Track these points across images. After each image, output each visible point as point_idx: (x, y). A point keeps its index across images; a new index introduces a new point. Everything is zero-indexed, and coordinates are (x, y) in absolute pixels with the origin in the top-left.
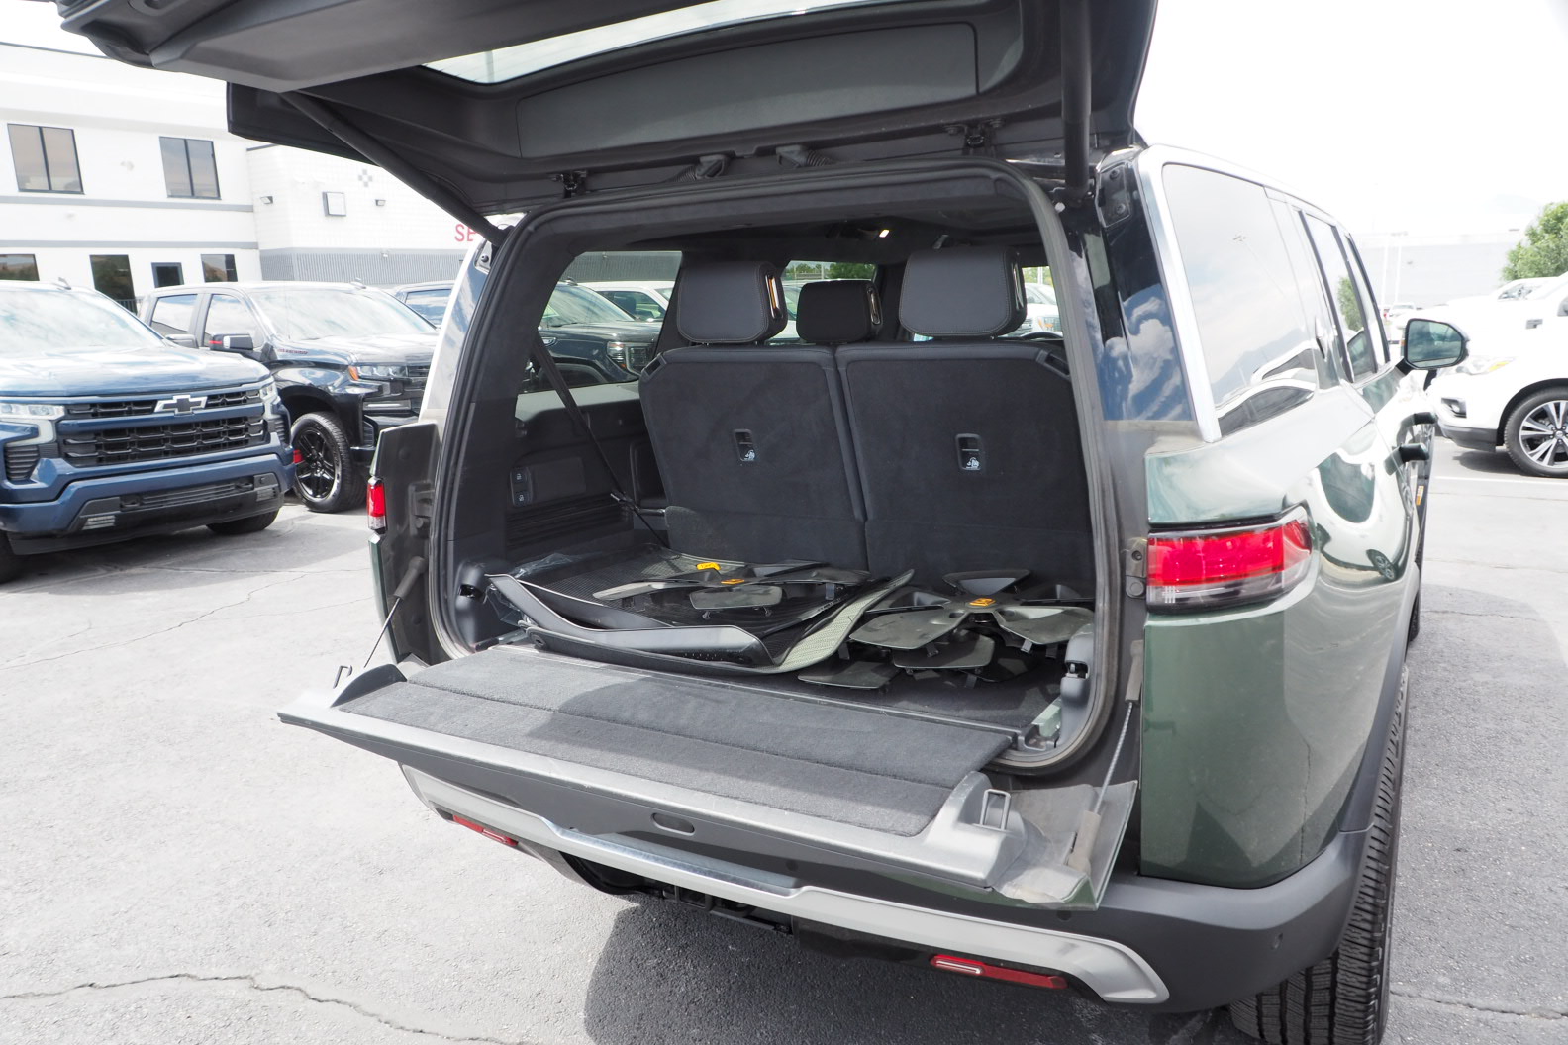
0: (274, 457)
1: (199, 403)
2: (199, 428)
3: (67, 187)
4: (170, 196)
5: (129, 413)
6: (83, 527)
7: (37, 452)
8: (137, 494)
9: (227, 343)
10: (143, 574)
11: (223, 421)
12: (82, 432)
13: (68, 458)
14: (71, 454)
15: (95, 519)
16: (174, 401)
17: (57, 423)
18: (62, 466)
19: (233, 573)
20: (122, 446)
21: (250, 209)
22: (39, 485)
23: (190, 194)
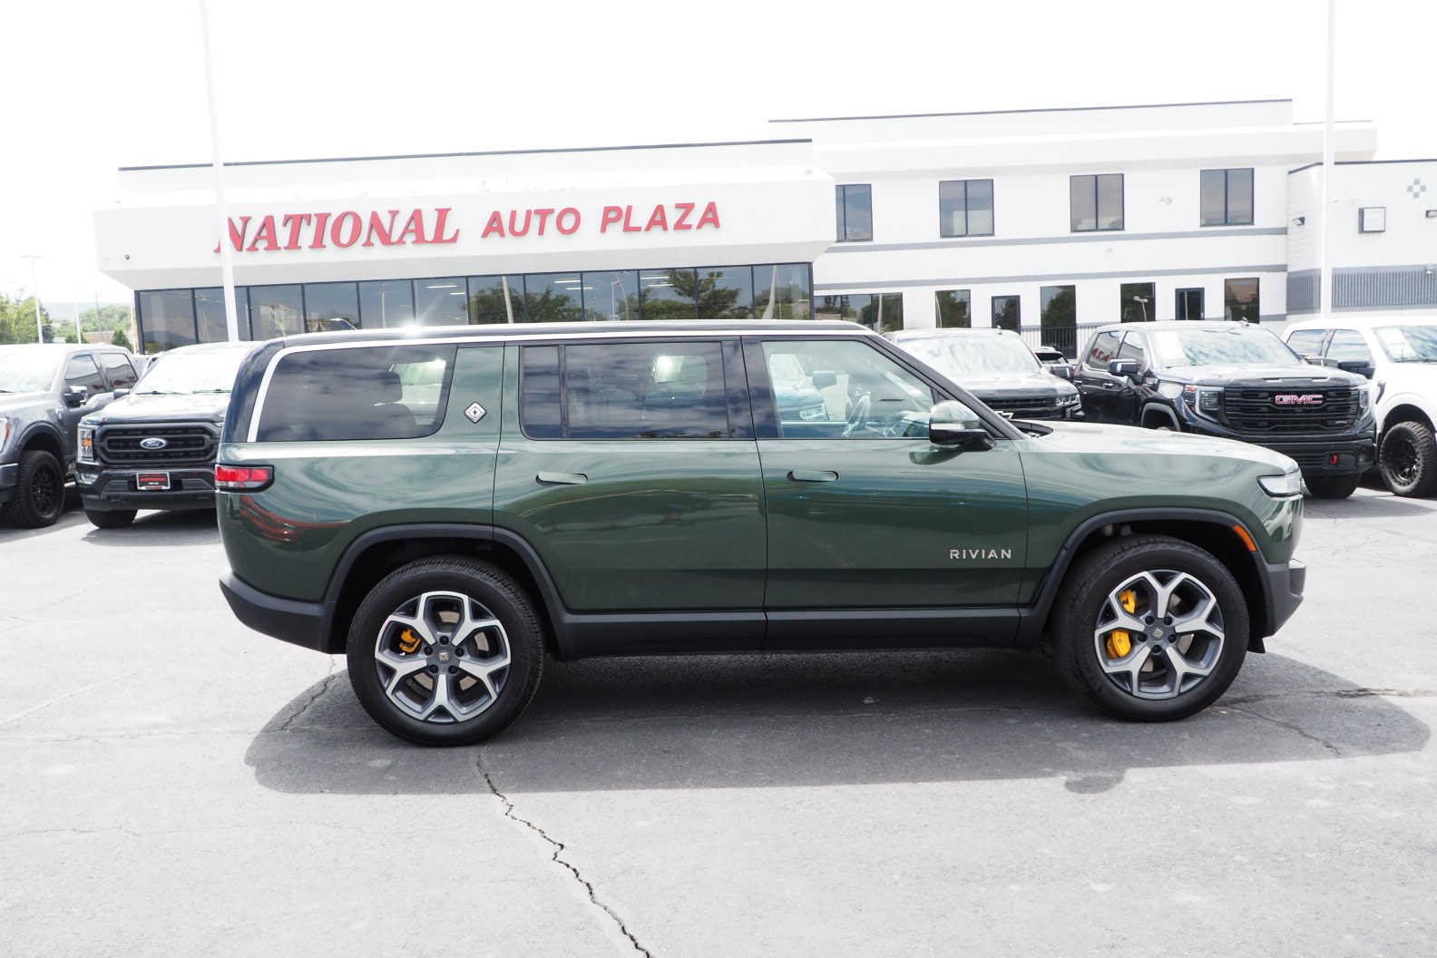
3: (1111, 224)
4: (1202, 226)
21: (1284, 231)
23: (1223, 222)
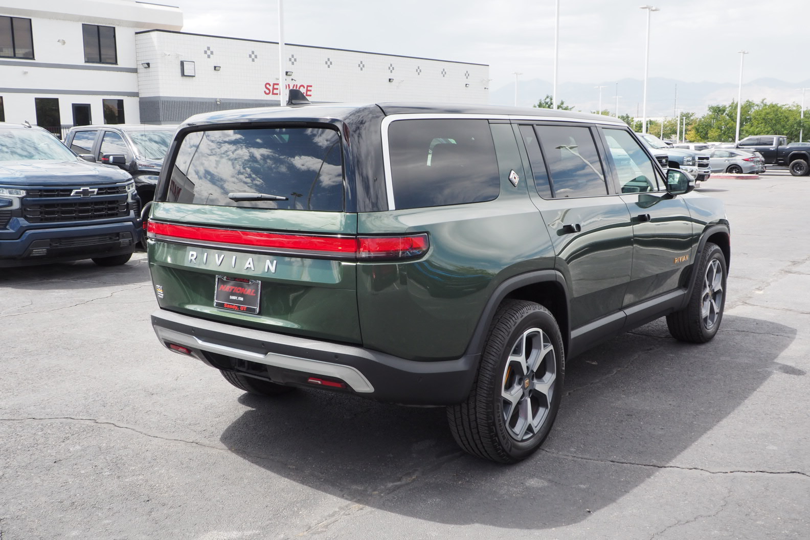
0: (131, 223)
1: (94, 192)
2: (92, 206)
3: (24, 55)
4: (86, 62)
5: (58, 196)
6: (31, 254)
7: (11, 213)
8: (60, 239)
9: (111, 159)
10: (59, 282)
11: (106, 202)
12: (34, 204)
13: (26, 218)
14: (28, 216)
15: (37, 250)
16: (81, 190)
17: (22, 199)
18: (23, 222)
19: (105, 284)
20: (53, 213)
21: (135, 71)
22: (11, 231)
23: (99, 61)
